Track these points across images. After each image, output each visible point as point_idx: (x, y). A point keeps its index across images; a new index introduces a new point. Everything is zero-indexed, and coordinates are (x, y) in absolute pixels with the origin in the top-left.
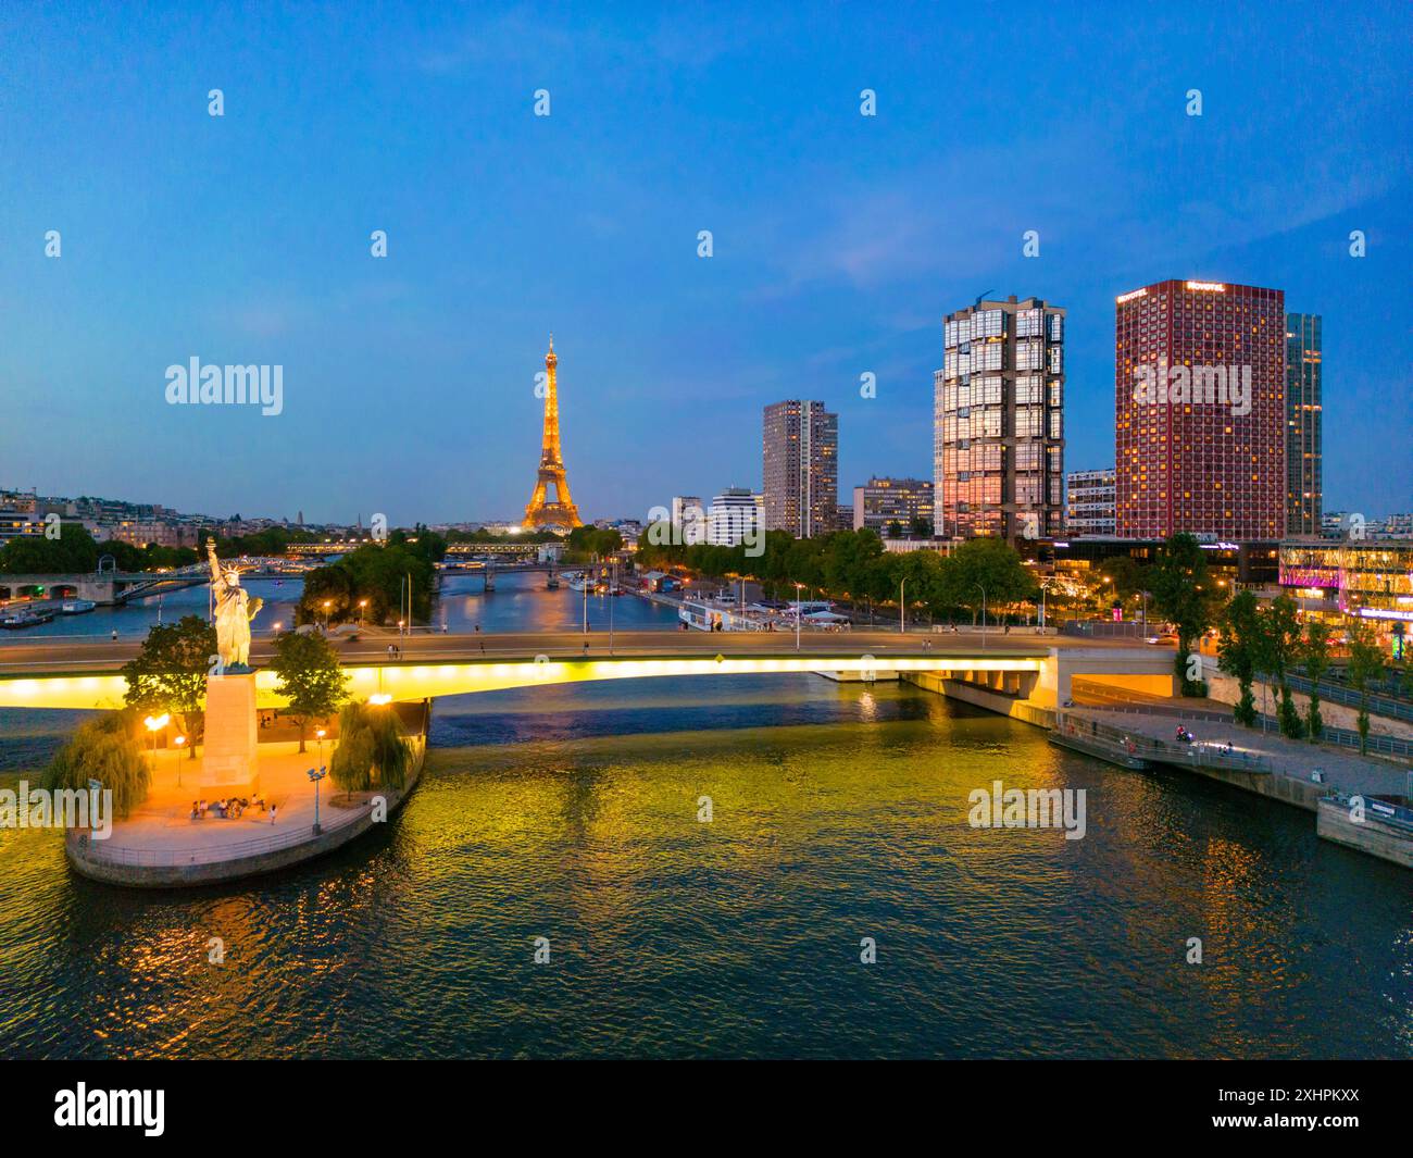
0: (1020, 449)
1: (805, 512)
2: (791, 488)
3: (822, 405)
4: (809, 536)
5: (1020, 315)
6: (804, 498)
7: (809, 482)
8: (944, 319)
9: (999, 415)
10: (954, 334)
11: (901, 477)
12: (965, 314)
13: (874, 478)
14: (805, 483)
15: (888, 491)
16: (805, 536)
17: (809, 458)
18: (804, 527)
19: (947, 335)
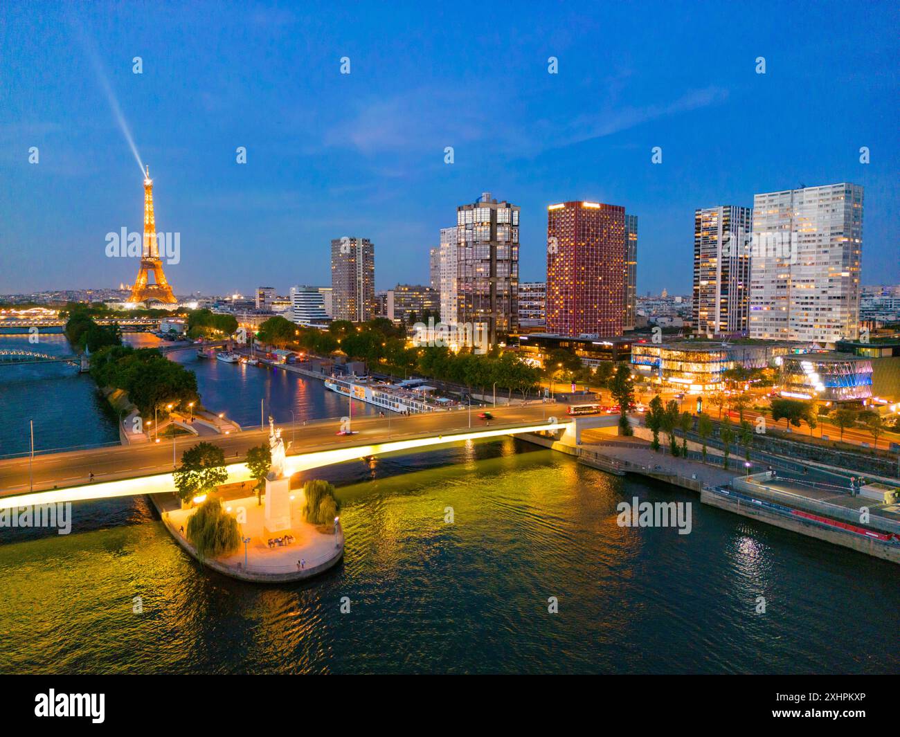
0: (499, 284)
1: (360, 306)
2: (352, 291)
3: (369, 241)
4: (362, 321)
5: (499, 211)
6: (359, 297)
7: (362, 288)
8: (457, 208)
9: (488, 265)
10: (463, 218)
11: (414, 284)
12: (470, 208)
13: (399, 285)
14: (359, 288)
15: (407, 293)
16: (360, 320)
17: (362, 273)
18: (360, 315)
19: (459, 218)
